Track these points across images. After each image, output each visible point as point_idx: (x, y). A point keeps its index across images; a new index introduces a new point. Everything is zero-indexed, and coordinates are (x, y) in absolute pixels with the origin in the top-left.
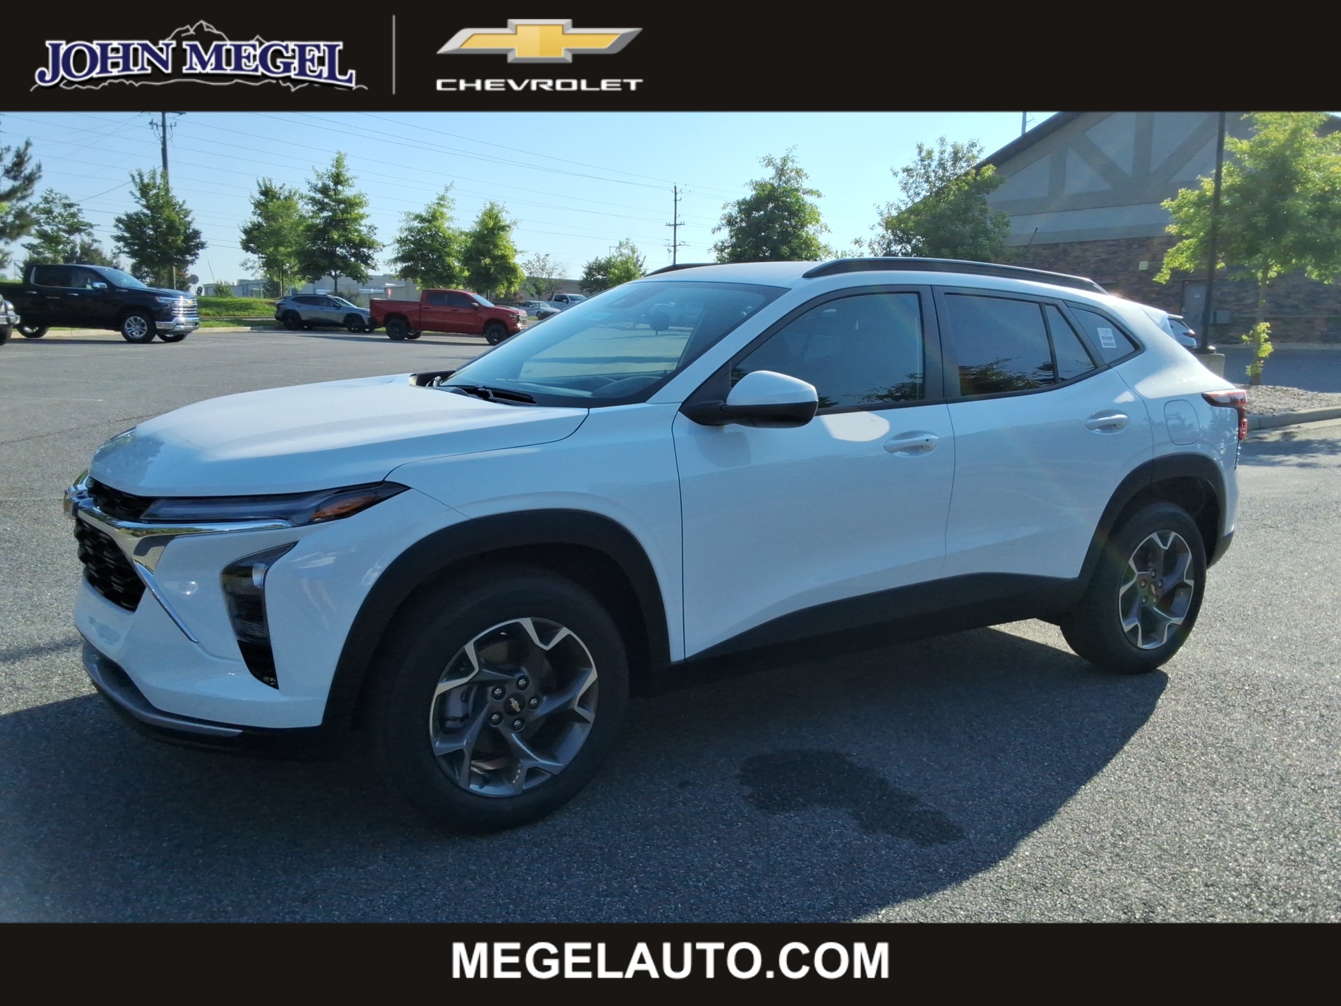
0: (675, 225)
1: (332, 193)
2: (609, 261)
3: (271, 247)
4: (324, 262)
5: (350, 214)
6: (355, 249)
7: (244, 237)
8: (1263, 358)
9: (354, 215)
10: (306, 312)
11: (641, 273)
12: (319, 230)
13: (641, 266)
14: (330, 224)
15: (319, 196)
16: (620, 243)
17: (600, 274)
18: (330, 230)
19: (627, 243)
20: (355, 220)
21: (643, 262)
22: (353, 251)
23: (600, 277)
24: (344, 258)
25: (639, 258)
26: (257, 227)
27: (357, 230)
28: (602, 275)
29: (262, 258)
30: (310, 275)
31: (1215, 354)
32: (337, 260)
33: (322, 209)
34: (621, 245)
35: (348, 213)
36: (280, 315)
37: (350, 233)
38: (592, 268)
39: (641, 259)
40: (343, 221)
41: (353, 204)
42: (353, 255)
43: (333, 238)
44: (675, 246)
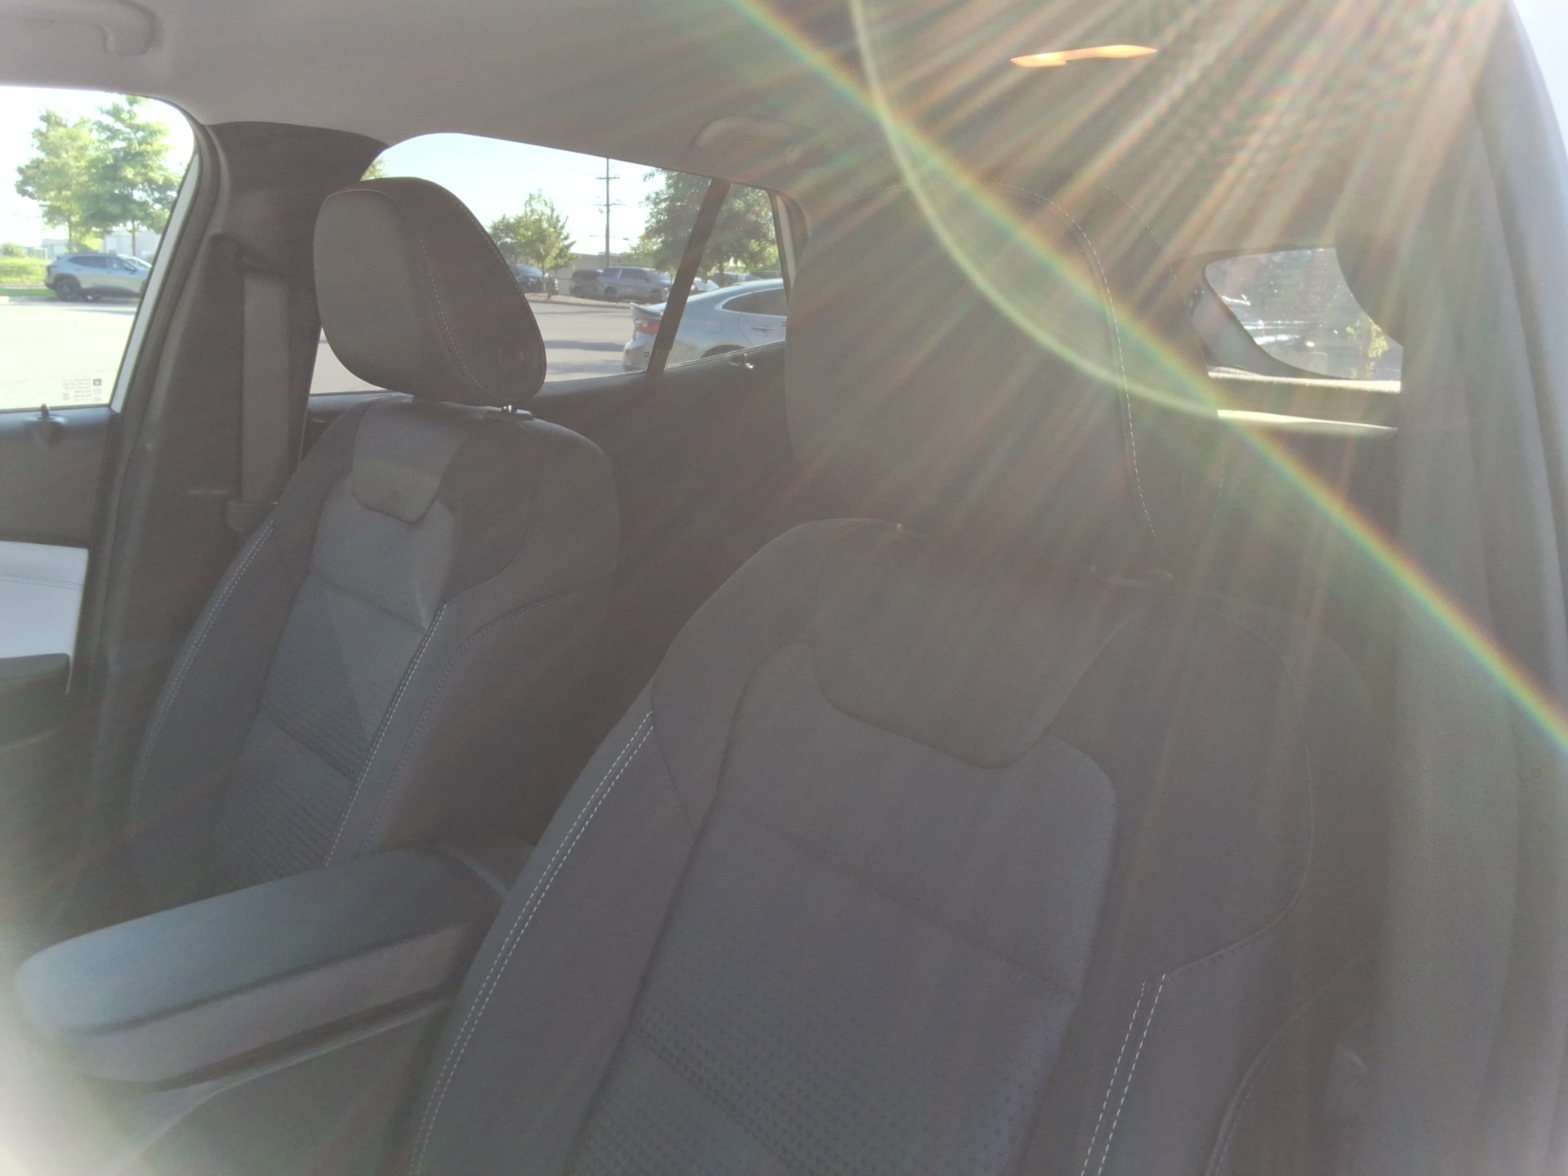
0: (608, 179)
1: (125, 116)
2: (519, 221)
3: (52, 190)
4: (115, 209)
5: (151, 145)
6: (159, 192)
7: (20, 178)
8: (1373, 359)
9: (156, 147)
10: (89, 278)
11: (562, 237)
12: (106, 167)
13: (562, 227)
14: (125, 158)
15: (109, 121)
16: (531, 195)
17: (508, 237)
18: (122, 167)
19: (540, 196)
20: (157, 153)
21: (565, 223)
22: (157, 195)
23: (509, 240)
24: (143, 205)
25: (560, 218)
26: (37, 164)
27: (160, 168)
28: (511, 238)
29: (43, 206)
30: (97, 227)
31: (1314, 352)
32: (133, 206)
33: (112, 138)
34: (531, 197)
35: (148, 143)
36: (51, 281)
37: (152, 171)
38: (498, 229)
39: (562, 219)
40: (140, 154)
41: (155, 132)
42: (157, 201)
43: (126, 177)
44: (608, 205)
